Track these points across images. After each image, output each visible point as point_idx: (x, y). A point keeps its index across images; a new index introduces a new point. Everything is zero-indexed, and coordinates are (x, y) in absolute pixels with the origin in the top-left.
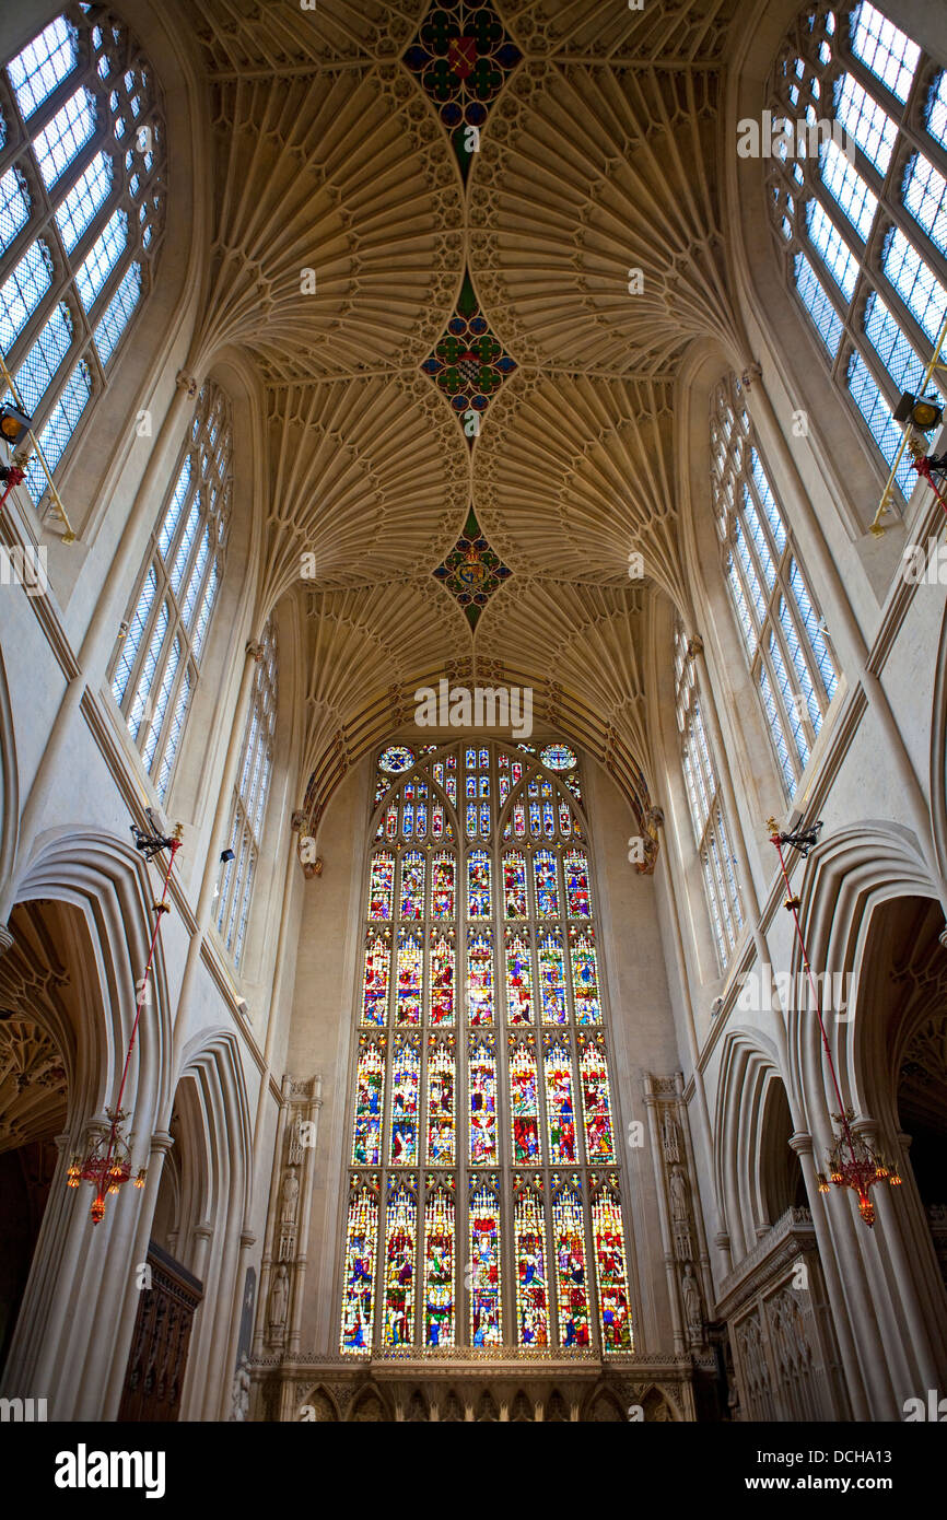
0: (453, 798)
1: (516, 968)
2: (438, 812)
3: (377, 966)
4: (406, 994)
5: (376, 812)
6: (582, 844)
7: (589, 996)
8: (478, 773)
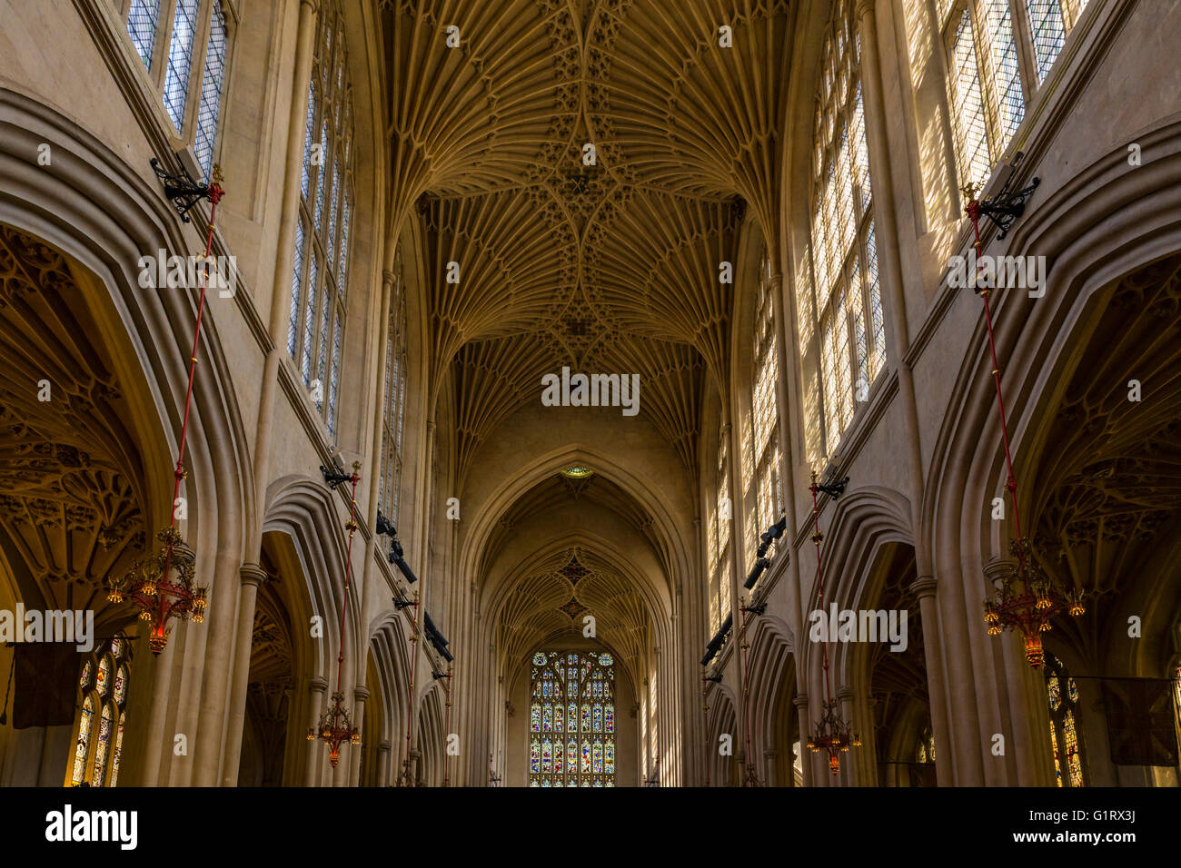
0: (563, 679)
1: (585, 751)
2: (557, 685)
3: (535, 750)
4: (546, 761)
5: (533, 685)
6: (612, 701)
7: (610, 762)
8: (573, 666)
